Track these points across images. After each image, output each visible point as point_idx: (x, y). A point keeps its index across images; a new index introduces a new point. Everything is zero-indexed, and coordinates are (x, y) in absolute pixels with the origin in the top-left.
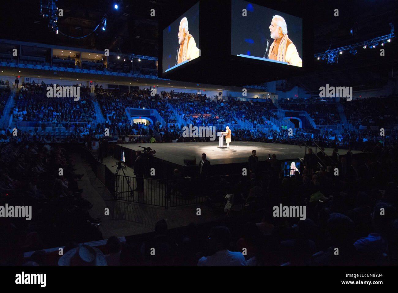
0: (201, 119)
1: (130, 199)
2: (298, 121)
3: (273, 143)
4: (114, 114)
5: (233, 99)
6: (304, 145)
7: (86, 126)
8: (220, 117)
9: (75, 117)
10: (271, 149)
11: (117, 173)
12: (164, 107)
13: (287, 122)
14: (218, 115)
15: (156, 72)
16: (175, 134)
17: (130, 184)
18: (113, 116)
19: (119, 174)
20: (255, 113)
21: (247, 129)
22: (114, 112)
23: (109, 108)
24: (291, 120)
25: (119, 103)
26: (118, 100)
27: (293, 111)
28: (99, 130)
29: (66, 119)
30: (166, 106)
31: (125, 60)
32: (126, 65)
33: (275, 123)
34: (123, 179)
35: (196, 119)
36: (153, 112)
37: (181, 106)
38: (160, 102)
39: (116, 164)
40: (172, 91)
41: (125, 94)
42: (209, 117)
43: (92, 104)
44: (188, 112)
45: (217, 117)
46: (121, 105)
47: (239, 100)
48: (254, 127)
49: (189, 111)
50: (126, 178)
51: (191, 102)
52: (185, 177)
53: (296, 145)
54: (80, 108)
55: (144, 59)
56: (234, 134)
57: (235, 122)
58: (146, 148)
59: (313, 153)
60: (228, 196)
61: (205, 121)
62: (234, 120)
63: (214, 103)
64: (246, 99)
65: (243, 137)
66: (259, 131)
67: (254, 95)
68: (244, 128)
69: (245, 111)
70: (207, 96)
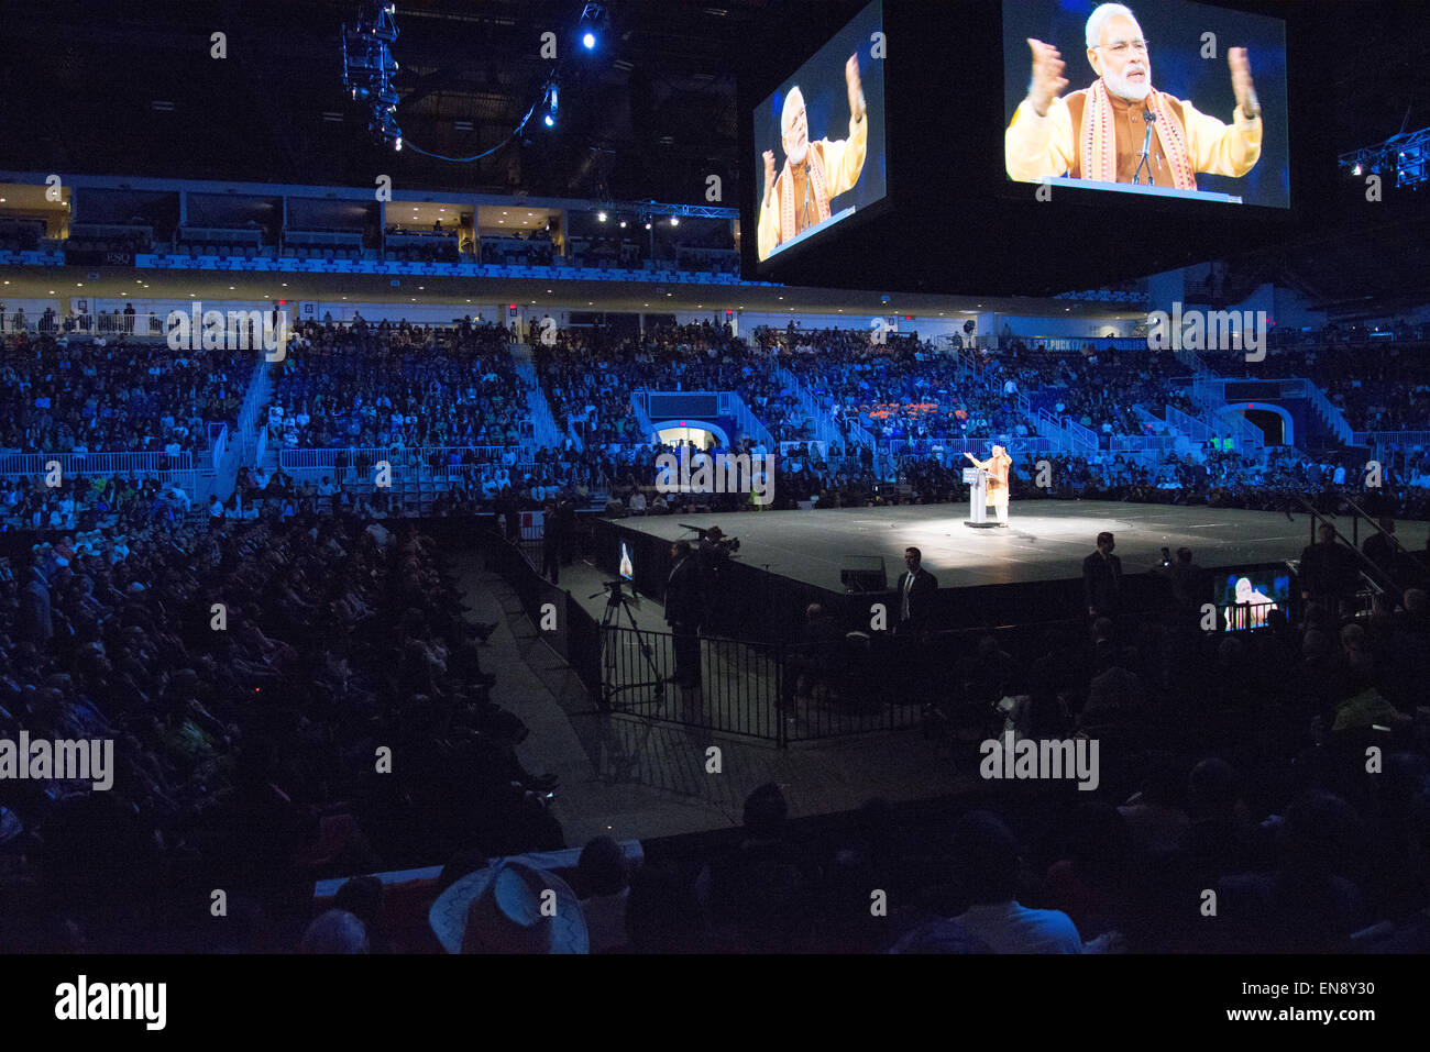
0: (900, 422)
1: (654, 711)
2: (1277, 419)
3: (1176, 504)
4: (592, 413)
5: (1020, 347)
6: (1302, 510)
7: (499, 459)
8: (972, 414)
9: (462, 429)
10: (1173, 526)
11: (607, 618)
12: (765, 380)
13: (1234, 424)
14: (963, 406)
15: (734, 262)
16: (807, 478)
17: (653, 657)
18: (591, 421)
19: (613, 623)
20: (1106, 392)
21: (1075, 453)
22: (593, 408)
23: (576, 394)
24: (1249, 414)
25: (607, 377)
26: (603, 366)
27: (1254, 379)
28: (544, 472)
29: (434, 438)
30: (774, 380)
31: (623, 225)
32: (627, 243)
33: (1185, 429)
34: (627, 642)
35: (883, 421)
36: (726, 403)
37: (826, 379)
38: (752, 365)
39: (603, 588)
40: (791, 326)
41: (628, 341)
42: (928, 414)
43: (517, 382)
44: (850, 399)
45: (958, 413)
46: (616, 383)
47: (1042, 347)
48: (1101, 448)
49: (856, 396)
50: (639, 636)
51: (863, 362)
52: (849, 631)
53: (1271, 509)
54: (478, 396)
55: (689, 218)
56: (1027, 473)
57: (1029, 429)
58: (704, 531)
59: (1338, 540)
60: (1008, 704)
61: (914, 429)
63: (945, 363)
64: (1068, 343)
65: (1061, 484)
66: (1123, 462)
67: (1099, 327)
68: (1064, 449)
69: (1066, 386)
70: (919, 339)
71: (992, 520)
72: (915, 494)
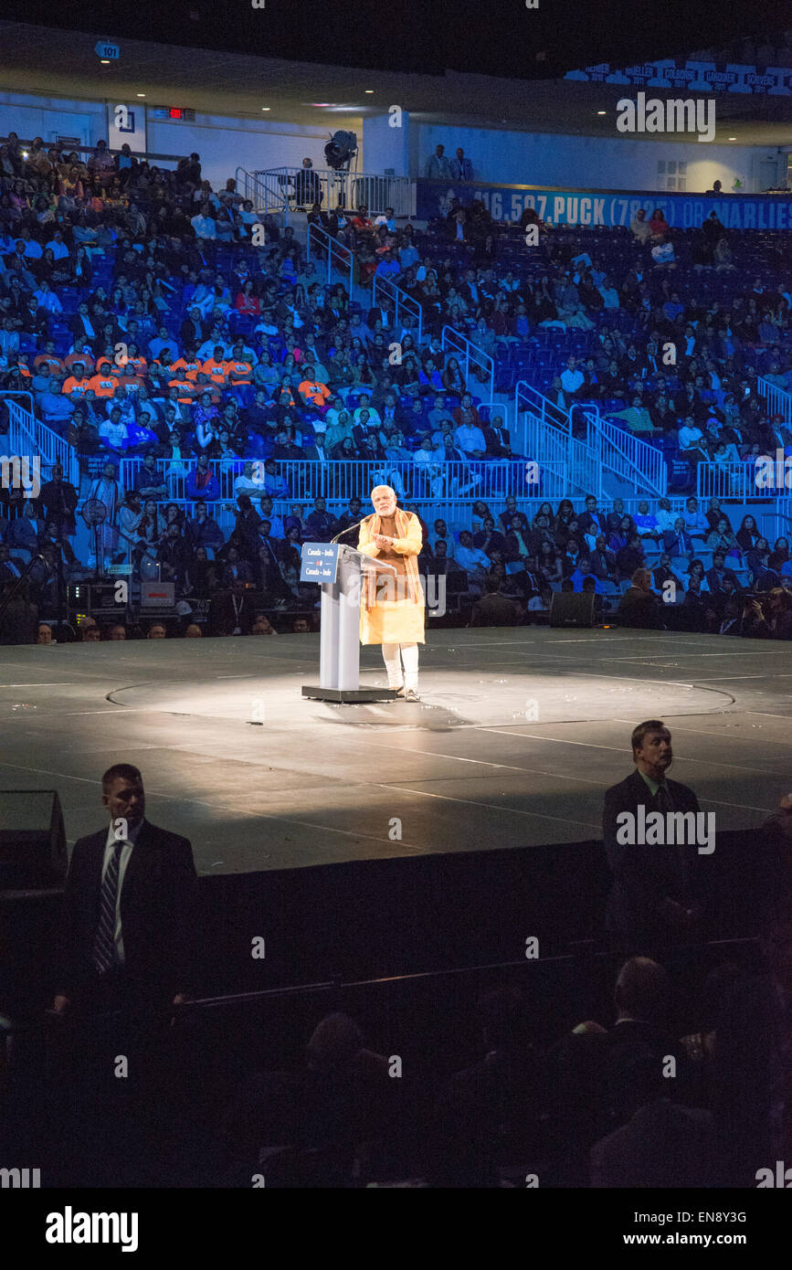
0: (147, 409)
5: (475, 212)
14: (320, 369)
20: (691, 342)
21: (605, 501)
35: (100, 405)
42: (226, 388)
45: (306, 388)
47: (530, 215)
48: (671, 490)
49: (23, 330)
51: (44, 234)
57: (490, 437)
61: (187, 429)
62: (482, 420)
64: (599, 206)
65: (568, 586)
67: (682, 165)
68: (579, 491)
69: (590, 324)
70: (204, 176)
71: (374, 682)
72: (185, 608)
